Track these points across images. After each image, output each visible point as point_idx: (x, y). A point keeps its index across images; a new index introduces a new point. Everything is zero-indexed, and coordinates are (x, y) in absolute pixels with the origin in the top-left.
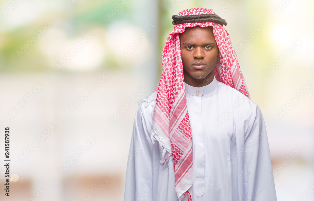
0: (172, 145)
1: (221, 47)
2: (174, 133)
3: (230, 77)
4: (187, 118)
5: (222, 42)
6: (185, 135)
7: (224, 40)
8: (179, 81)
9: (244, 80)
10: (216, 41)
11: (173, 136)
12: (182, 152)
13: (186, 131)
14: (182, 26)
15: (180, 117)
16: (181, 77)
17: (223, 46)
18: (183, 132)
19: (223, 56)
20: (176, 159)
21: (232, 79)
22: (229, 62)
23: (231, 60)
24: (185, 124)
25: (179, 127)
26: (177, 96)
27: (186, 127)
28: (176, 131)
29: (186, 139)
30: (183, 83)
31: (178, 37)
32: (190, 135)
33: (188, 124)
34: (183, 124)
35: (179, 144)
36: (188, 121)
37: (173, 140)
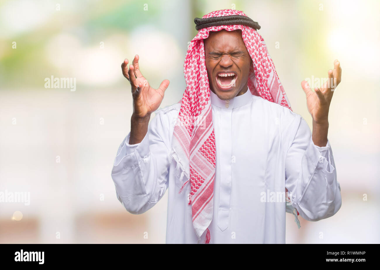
0: (191, 170)
1: (253, 55)
2: (195, 156)
3: (267, 90)
4: (211, 140)
5: (254, 48)
6: (208, 160)
7: (257, 46)
8: (203, 95)
9: (285, 94)
10: (246, 48)
11: (193, 160)
12: (202, 179)
13: (209, 154)
14: (205, 30)
15: (202, 138)
16: (206, 91)
17: (256, 54)
18: (205, 156)
19: (257, 65)
20: (195, 187)
21: (270, 93)
22: (266, 73)
23: (267, 70)
24: (209, 146)
25: (201, 150)
26: (201, 113)
27: (209, 149)
28: (197, 154)
29: (208, 165)
30: (208, 97)
31: (202, 44)
32: (213, 160)
33: (211, 147)
34: (206, 146)
35: (200, 169)
36: (212, 142)
37: (192, 164)
